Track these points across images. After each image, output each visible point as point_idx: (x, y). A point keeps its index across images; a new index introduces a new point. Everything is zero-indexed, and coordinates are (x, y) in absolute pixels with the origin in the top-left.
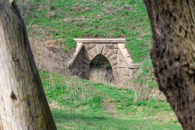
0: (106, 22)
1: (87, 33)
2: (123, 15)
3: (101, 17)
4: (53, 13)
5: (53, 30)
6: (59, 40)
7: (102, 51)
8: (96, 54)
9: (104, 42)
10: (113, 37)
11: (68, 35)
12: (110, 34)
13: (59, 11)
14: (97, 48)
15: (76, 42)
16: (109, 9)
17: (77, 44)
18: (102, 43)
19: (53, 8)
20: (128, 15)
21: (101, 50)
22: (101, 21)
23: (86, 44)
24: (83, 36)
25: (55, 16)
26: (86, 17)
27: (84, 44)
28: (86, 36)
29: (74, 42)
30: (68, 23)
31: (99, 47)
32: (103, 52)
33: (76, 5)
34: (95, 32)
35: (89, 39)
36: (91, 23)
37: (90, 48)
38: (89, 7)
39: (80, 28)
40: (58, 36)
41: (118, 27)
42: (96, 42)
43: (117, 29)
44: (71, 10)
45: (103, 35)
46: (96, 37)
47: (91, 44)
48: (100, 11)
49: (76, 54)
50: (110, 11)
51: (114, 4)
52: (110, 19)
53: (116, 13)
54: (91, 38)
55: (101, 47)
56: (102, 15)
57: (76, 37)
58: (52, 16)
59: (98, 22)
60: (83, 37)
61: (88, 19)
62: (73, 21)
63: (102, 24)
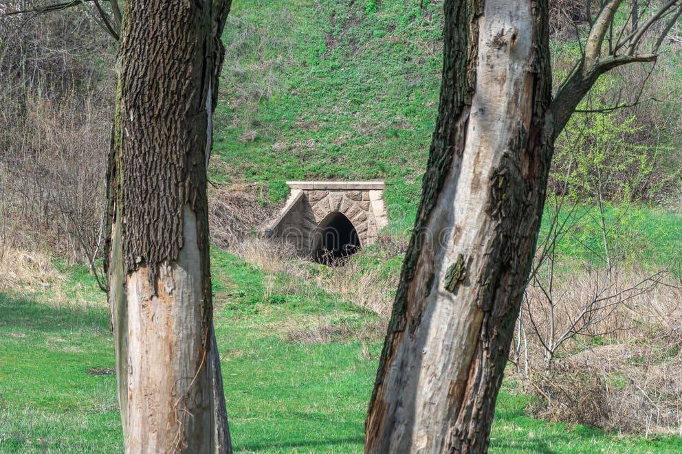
0: (353, 150)
1: (315, 171)
2: (388, 137)
3: (345, 141)
4: (254, 133)
5: (247, 165)
6: (256, 183)
7: (339, 205)
8: (329, 210)
9: (343, 188)
10: (363, 178)
11: (277, 175)
12: (358, 172)
13: (267, 130)
14: (330, 199)
15: (290, 189)
16: (364, 126)
17: (291, 192)
18: (339, 190)
19: (256, 124)
20: (397, 136)
21: (337, 203)
22: (344, 149)
23: (310, 192)
24: (306, 176)
25: (257, 139)
26: (317, 141)
27: (306, 192)
28: (311, 176)
29: (286, 188)
30: (281, 152)
31: (334, 198)
32: (342, 206)
33: (303, 117)
34: (328, 169)
35: (316, 183)
36: (324, 151)
37: (316, 200)
38: (327, 121)
39: (302, 161)
40: (256, 177)
41: (375, 160)
42: (328, 187)
43: (372, 164)
44: (292, 128)
45: (343, 176)
46: (331, 177)
47: (318, 192)
48: (347, 129)
49: (284, 210)
50: (364, 130)
51: (376, 115)
52: (362, 144)
53: (376, 132)
54: (321, 180)
55: (337, 198)
56: (348, 136)
57: (292, 178)
58: (251, 140)
59: (338, 151)
60: (306, 178)
61: (319, 144)
62: (290, 149)
63: (345, 154)
